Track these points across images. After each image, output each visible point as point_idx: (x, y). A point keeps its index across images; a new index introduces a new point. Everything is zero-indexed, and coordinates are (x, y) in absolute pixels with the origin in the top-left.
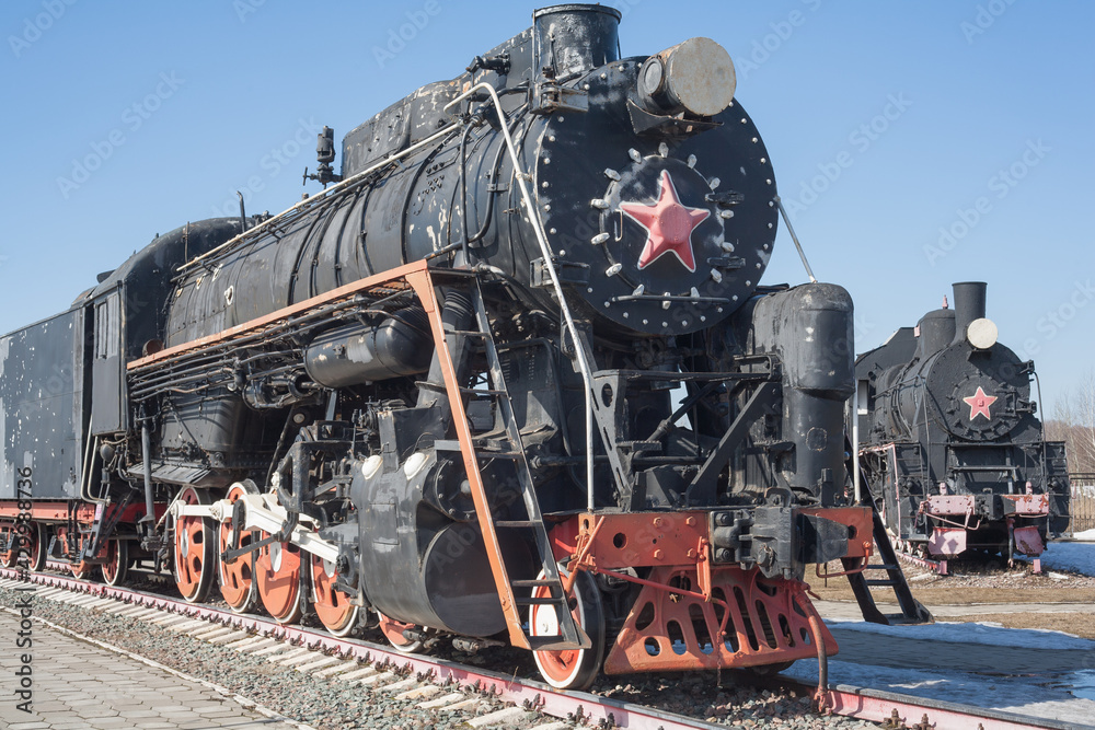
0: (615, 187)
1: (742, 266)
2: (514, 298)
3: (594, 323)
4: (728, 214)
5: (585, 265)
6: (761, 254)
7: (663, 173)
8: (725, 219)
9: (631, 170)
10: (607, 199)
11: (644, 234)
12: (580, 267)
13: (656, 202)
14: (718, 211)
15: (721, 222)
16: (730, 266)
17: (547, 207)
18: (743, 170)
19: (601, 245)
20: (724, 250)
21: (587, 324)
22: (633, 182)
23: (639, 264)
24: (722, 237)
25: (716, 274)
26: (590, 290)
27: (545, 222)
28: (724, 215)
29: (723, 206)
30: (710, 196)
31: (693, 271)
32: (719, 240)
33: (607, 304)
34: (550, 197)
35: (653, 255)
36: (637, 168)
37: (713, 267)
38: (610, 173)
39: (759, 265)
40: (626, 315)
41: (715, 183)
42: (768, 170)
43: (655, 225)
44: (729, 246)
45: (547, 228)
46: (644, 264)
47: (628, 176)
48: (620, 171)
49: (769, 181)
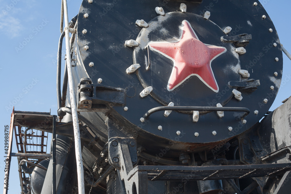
0: (144, 32)
1: (258, 86)
2: (94, 136)
3: (138, 139)
4: (242, 50)
5: (120, 89)
6: (273, 79)
7: (184, 22)
8: (239, 54)
9: (157, 20)
10: (138, 40)
11: (170, 64)
12: (116, 90)
13: (179, 40)
14: (233, 48)
15: (237, 56)
16: (248, 86)
17: (86, 47)
18: (249, 23)
19: (134, 74)
20: (242, 76)
21: (131, 140)
22: (159, 28)
23: (169, 87)
24: (238, 66)
25: (237, 93)
26: (126, 108)
27: (84, 58)
28: (237, 51)
29: (236, 45)
30: (224, 38)
31: (217, 91)
32: (237, 69)
33: (142, 119)
34: (88, 40)
35: (179, 78)
36: (161, 19)
37: (233, 88)
38: (139, 22)
39: (272, 87)
40: (160, 127)
41: (227, 30)
42: (269, 23)
43: (178, 54)
44: (245, 72)
45: (86, 63)
46: (173, 86)
47: (154, 25)
48: (148, 20)
49: (271, 30)
